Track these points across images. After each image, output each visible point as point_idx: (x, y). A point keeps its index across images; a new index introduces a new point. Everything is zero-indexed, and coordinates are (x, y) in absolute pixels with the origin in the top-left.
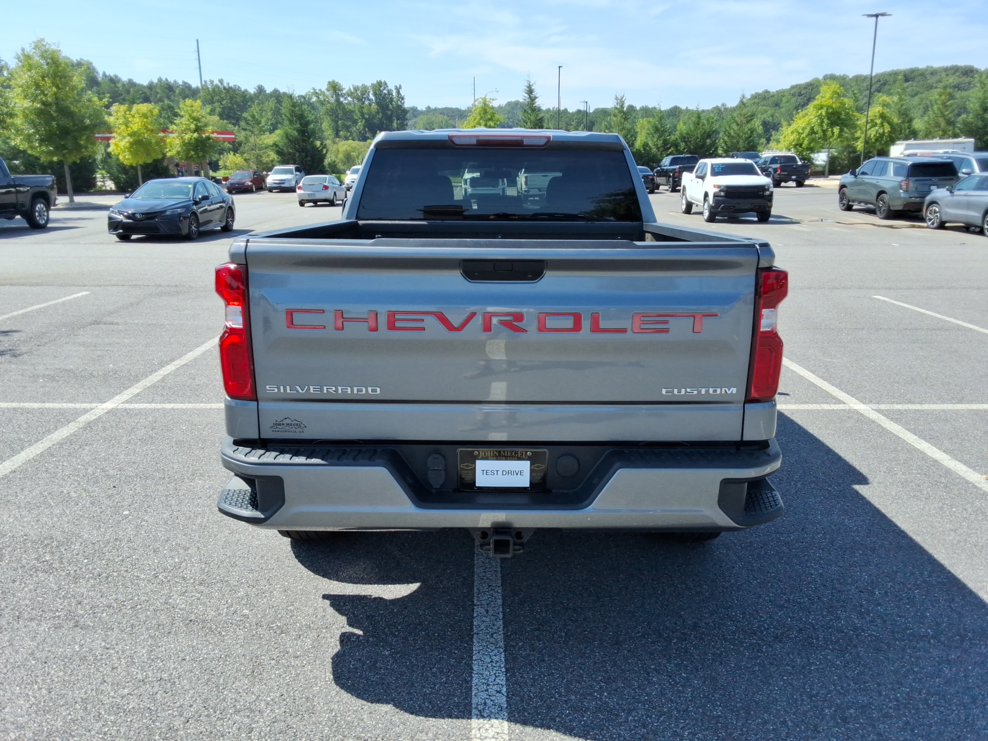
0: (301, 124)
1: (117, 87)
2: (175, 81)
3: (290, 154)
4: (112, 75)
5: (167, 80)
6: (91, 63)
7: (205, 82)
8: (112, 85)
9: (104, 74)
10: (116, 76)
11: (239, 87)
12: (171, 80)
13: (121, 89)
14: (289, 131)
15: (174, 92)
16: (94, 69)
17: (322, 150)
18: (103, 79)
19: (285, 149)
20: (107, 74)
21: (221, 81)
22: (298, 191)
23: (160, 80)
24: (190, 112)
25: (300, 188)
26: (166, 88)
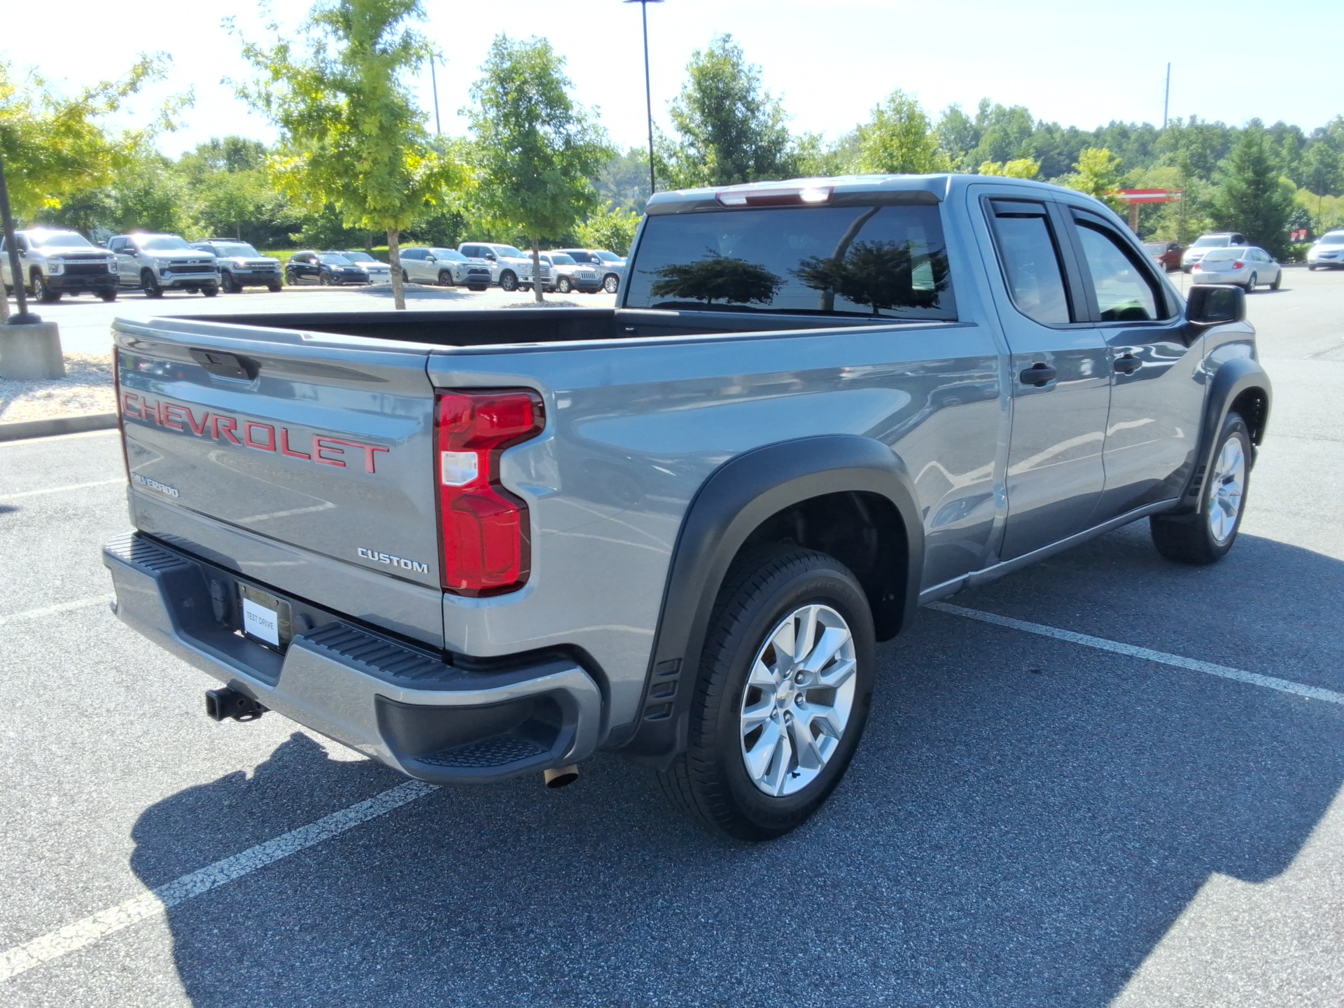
0: (1255, 172)
1: (1053, 138)
2: (1133, 124)
3: (1230, 217)
4: (1050, 123)
5: (1121, 123)
6: (1026, 110)
7: (1171, 120)
8: (1048, 136)
9: (1041, 123)
10: (1055, 124)
11: (1223, 124)
12: (1127, 123)
13: (1058, 140)
14: (1235, 182)
15: (1129, 138)
16: (1029, 117)
17: (1284, 209)
18: (1038, 129)
19: (1224, 209)
20: (1044, 122)
21: (1193, 118)
22: (1194, 271)
23: (1112, 124)
24: (1092, 166)
25: (1197, 266)
26: (1119, 134)
